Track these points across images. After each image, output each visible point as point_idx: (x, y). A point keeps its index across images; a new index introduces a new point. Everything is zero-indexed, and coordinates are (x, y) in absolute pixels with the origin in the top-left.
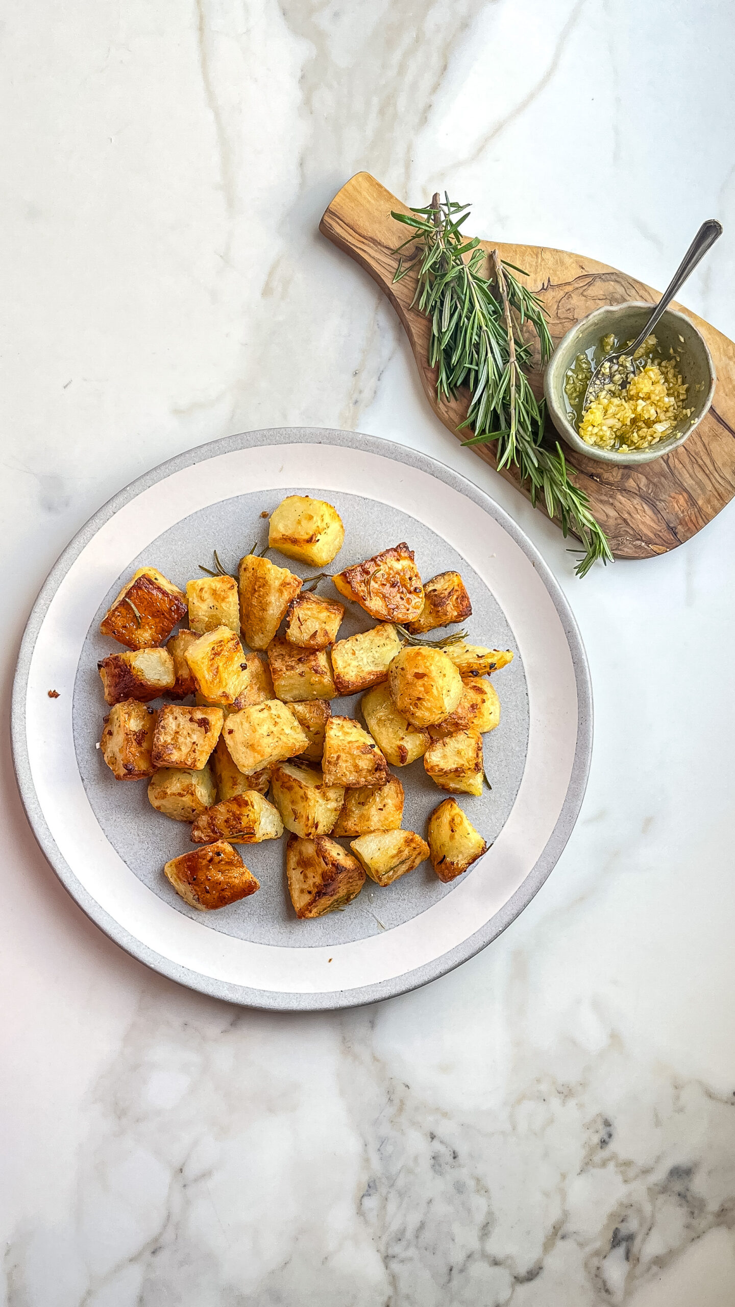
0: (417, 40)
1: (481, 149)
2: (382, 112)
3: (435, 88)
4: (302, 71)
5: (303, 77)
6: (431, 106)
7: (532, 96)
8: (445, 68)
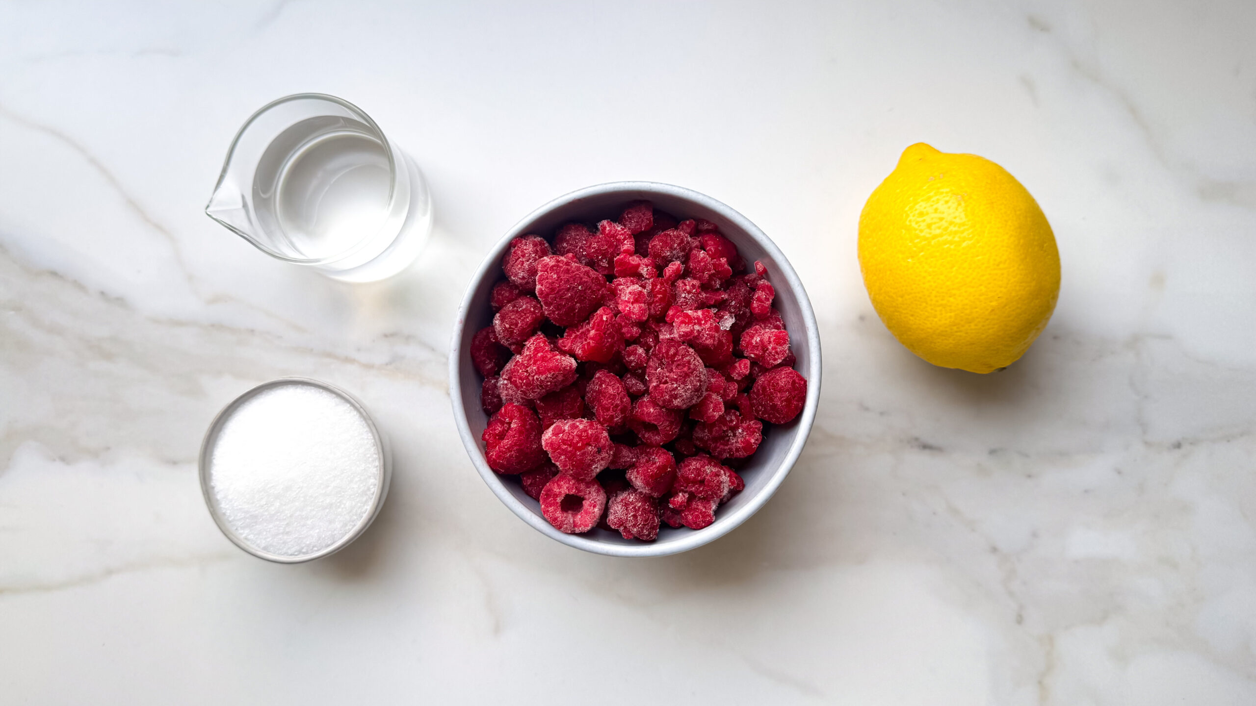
0: (18, 309)
1: (159, 228)
2: (109, 357)
3: (79, 286)
4: (54, 460)
5: (63, 459)
6: (102, 293)
7: (93, 161)
8: (54, 274)
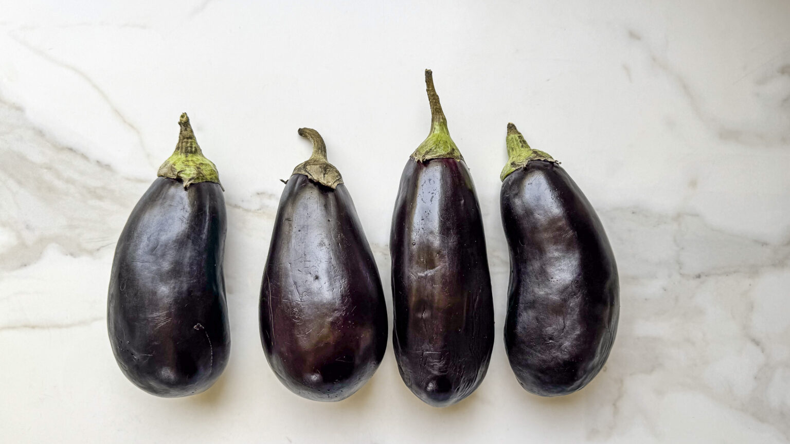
0: (49, 168)
1: (132, 126)
2: (100, 198)
3: (84, 157)
4: (67, 255)
6: (98, 162)
7: (95, 86)
8: (71, 149)
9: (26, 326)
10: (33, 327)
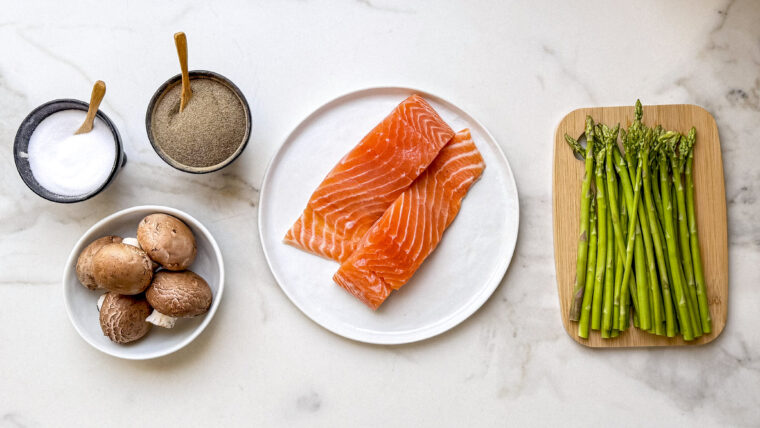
9: (19, 282)
10: (26, 283)
